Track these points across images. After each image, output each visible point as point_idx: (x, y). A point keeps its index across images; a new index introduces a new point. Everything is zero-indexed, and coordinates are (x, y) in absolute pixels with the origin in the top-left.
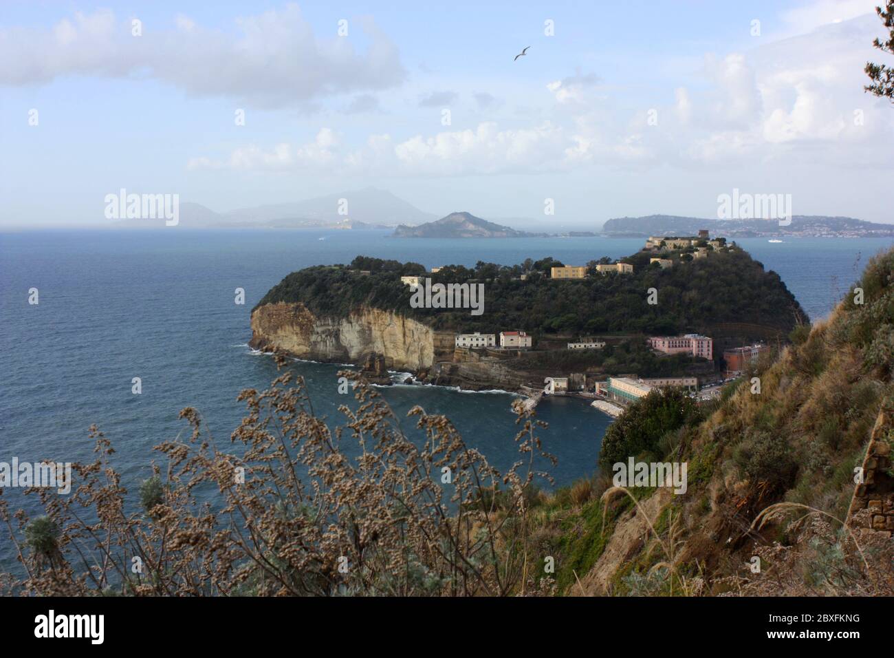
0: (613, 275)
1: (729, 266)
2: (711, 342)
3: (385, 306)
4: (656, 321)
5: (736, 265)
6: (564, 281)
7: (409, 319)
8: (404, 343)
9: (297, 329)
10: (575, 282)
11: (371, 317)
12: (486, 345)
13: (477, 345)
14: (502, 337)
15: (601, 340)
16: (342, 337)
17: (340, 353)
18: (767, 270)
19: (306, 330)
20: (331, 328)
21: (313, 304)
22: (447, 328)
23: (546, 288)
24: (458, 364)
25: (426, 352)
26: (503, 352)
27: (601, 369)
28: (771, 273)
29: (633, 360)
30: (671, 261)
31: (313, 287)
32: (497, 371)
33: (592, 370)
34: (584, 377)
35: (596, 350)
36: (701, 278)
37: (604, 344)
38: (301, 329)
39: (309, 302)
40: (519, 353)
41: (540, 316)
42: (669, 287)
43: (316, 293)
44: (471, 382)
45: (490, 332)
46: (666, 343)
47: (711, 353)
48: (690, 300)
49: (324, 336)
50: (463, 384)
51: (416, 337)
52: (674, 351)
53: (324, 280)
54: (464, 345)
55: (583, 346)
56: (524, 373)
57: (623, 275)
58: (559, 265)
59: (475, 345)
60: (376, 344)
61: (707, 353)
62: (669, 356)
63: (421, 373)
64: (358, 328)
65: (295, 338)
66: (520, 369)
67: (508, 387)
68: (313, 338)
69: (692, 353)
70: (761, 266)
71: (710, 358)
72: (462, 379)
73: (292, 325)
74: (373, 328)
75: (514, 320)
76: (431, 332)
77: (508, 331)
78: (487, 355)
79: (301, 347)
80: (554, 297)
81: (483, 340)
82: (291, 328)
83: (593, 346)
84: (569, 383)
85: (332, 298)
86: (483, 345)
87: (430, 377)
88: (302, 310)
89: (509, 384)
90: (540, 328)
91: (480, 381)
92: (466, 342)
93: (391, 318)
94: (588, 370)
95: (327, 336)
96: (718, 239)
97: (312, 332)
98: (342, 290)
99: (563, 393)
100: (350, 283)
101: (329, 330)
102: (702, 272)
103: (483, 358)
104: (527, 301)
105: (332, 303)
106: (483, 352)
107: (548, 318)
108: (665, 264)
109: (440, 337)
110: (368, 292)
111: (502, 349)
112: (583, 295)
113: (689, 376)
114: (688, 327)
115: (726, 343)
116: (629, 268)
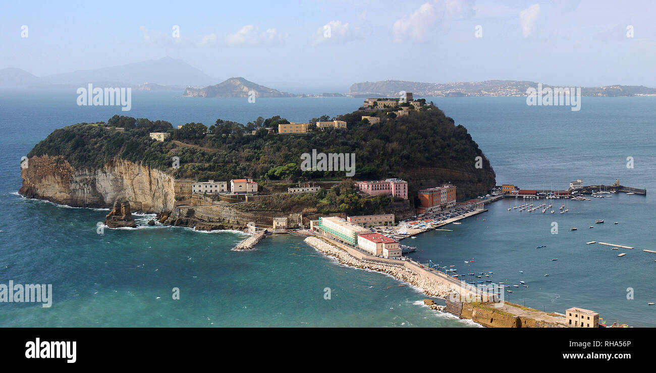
0: (329, 130)
1: (425, 122)
2: (406, 185)
3: (134, 158)
4: (363, 169)
5: (432, 121)
6: (288, 135)
7: (154, 170)
8: (151, 189)
9: (58, 179)
10: (297, 136)
11: (122, 168)
12: (218, 191)
13: (211, 191)
14: (232, 184)
15: (316, 185)
16: (98, 185)
17: (96, 199)
18: (456, 124)
19: (66, 180)
20: (88, 177)
21: (72, 157)
22: (186, 177)
23: (273, 142)
24: (195, 208)
25: (169, 197)
26: (232, 197)
27: (315, 210)
28: (460, 127)
29: (342, 202)
30: (379, 118)
31: (73, 141)
32: (228, 213)
33: (308, 210)
34: (301, 216)
35: (312, 194)
36: (402, 132)
37: (319, 188)
38: (62, 178)
39: (69, 155)
40: (246, 197)
41: (266, 165)
42: (375, 140)
43: (75, 148)
44: (205, 223)
45: (223, 180)
46: (370, 186)
47: (406, 194)
48: (393, 149)
49: (81, 184)
50: (198, 225)
51: (160, 185)
52: (377, 193)
53: (82, 136)
54: (200, 191)
55: (301, 190)
56: (250, 214)
57: (337, 131)
58: (286, 122)
59: (209, 191)
60: (127, 191)
61: (404, 194)
62: (373, 197)
63: (164, 215)
64: (111, 177)
65: (57, 186)
66: (247, 211)
67: (237, 226)
68: (73, 186)
69: (391, 194)
70: (452, 121)
71: (406, 197)
72: (198, 221)
73: (54, 176)
74: (124, 177)
75: (244, 169)
76: (173, 180)
77: (238, 178)
78: (219, 200)
79: (62, 194)
80: (278, 149)
81: (216, 186)
82: (53, 178)
83: (310, 189)
84: (289, 222)
85: (89, 151)
86: (216, 191)
87: (170, 219)
88: (63, 162)
89: (238, 223)
90: (265, 176)
91: (212, 222)
92: (201, 189)
93: (139, 169)
94: (304, 211)
95: (84, 184)
96: (419, 100)
97: (71, 182)
98: (98, 145)
99: (283, 231)
100: (106, 138)
101: (87, 179)
102: (403, 127)
103: (215, 202)
104: (255, 153)
105: (89, 156)
106: (216, 197)
107: (273, 167)
108: (373, 120)
109: (180, 185)
110: (120, 147)
111: (232, 194)
112: (303, 147)
113: (388, 213)
114: (390, 172)
115: (421, 184)
116: (344, 124)
